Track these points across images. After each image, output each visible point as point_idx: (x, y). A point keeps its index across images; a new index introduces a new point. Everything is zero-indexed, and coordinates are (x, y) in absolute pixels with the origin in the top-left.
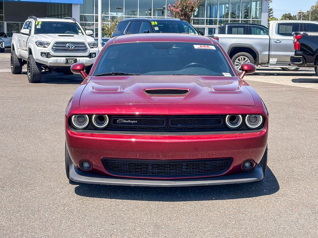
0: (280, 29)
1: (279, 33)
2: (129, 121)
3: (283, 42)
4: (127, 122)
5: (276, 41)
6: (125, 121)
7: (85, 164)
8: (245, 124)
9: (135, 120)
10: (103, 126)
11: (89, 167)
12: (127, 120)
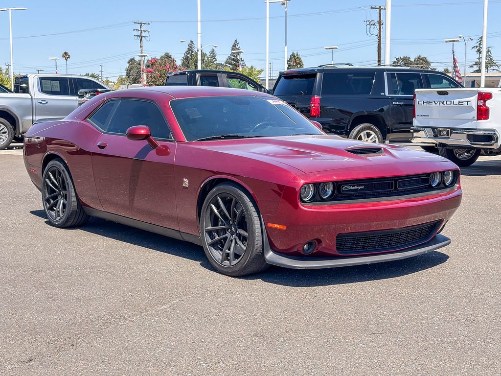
0: (43, 85)
1: (43, 90)
2: (356, 187)
3: (50, 103)
4: (353, 188)
5: (41, 101)
6: (351, 188)
7: (305, 246)
8: (444, 181)
9: (361, 185)
10: (327, 196)
11: (308, 249)
12: (354, 186)
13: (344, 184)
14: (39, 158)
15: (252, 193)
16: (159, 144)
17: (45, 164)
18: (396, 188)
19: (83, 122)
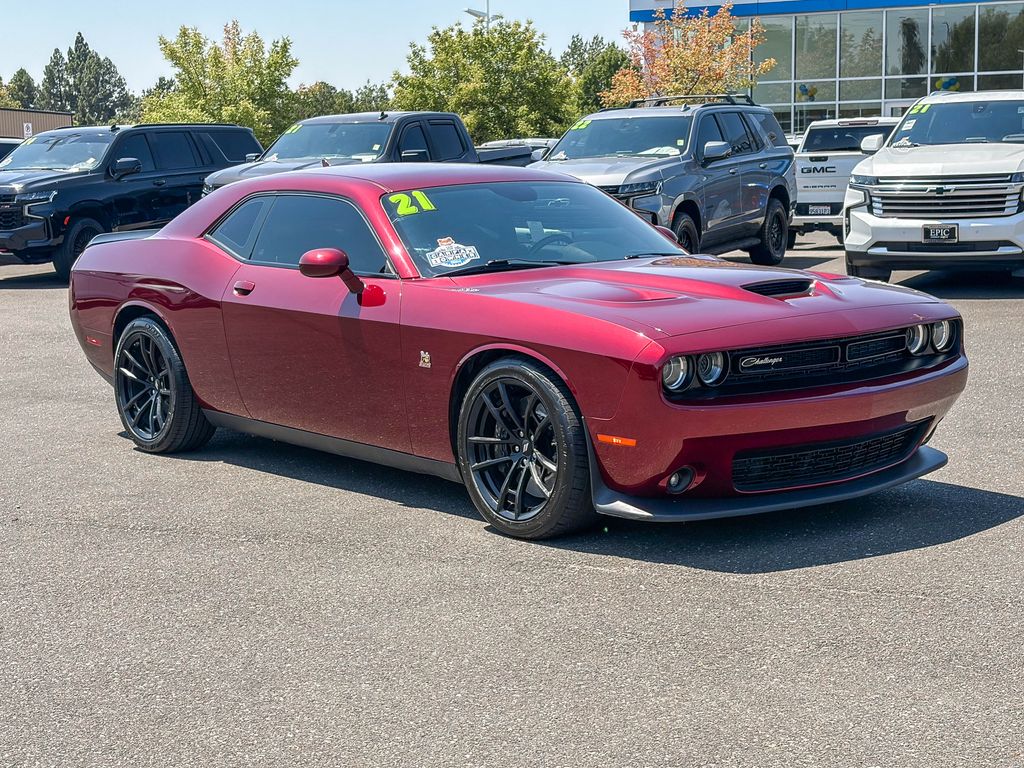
2: (767, 361)
4: (762, 362)
6: (758, 362)
7: (673, 479)
8: (932, 342)
9: (777, 356)
10: (711, 381)
11: (679, 484)
12: (763, 358)
13: (746, 355)
14: (106, 317)
15: (564, 377)
16: (367, 283)
17: (119, 328)
18: (843, 359)
19: (199, 241)
